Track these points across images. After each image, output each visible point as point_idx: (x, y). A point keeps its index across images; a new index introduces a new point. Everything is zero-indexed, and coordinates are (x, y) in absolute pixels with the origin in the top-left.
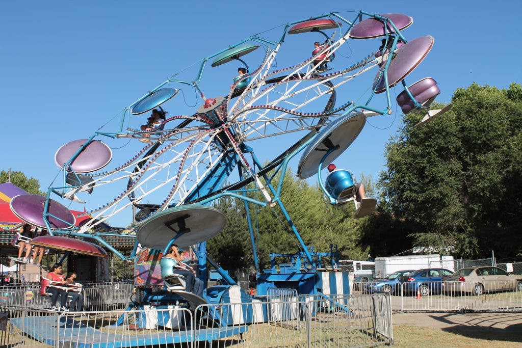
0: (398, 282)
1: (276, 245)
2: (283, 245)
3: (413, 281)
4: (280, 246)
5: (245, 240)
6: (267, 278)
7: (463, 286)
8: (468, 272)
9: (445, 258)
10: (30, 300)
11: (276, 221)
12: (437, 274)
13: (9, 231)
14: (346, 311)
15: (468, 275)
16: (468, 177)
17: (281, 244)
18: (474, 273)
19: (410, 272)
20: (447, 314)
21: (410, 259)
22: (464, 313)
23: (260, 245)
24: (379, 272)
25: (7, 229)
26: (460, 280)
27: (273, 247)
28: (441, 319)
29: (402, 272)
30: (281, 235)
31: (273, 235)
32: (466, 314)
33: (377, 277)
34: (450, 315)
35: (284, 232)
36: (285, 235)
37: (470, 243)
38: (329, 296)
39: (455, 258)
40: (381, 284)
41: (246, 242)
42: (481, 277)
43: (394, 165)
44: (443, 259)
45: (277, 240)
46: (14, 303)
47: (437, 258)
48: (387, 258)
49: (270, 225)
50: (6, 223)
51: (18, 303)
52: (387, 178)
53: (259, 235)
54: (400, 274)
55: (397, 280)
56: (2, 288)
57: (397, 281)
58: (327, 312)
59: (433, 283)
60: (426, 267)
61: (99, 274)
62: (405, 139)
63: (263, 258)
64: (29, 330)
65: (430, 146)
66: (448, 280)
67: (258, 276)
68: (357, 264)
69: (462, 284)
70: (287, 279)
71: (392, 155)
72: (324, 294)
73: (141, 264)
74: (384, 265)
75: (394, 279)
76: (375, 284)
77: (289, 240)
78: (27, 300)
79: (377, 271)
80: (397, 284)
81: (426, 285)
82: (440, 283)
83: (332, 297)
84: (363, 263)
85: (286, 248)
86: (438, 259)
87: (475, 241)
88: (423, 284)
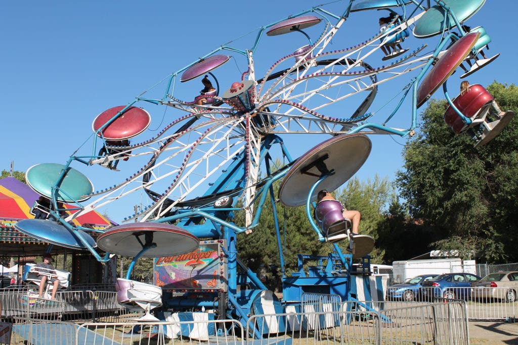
0: (421, 287)
1: (288, 247)
2: (296, 247)
3: (438, 285)
4: (293, 249)
5: (258, 242)
6: (294, 282)
7: (494, 292)
8: (500, 278)
9: (466, 262)
10: (33, 304)
11: (289, 221)
12: (462, 278)
13: (11, 228)
14: (385, 320)
15: (499, 280)
16: (490, 178)
17: (294, 246)
18: (506, 278)
19: (434, 276)
20: (494, 323)
21: (431, 263)
22: (513, 322)
23: (272, 246)
24: (398, 276)
25: (9, 226)
26: (492, 286)
27: (286, 250)
28: (491, 328)
29: (424, 277)
30: (294, 236)
31: (286, 236)
32: (515, 323)
33: (395, 281)
34: (499, 324)
35: (297, 233)
36: (298, 237)
37: (497, 248)
38: (364, 303)
39: (477, 262)
40: (403, 289)
41: (259, 243)
42: (514, 283)
43: (413, 166)
44: (464, 264)
45: (289, 241)
46: (16, 307)
47: (458, 262)
48: (406, 262)
49: (282, 226)
50: (8, 220)
51: (20, 307)
52: (405, 178)
53: (271, 236)
54: (421, 278)
55: (419, 284)
56: (3, 291)
57: (419, 286)
58: (362, 320)
59: (462, 289)
60: (448, 272)
61: (106, 275)
62: (424, 138)
63: (275, 260)
64: (34, 340)
65: (456, 145)
66: (478, 286)
67: (284, 280)
68: (374, 267)
69: (494, 289)
70: (316, 284)
71: (409, 155)
72: (359, 300)
73: (162, 265)
74: (403, 270)
75: (416, 284)
76: (397, 289)
77: (302, 242)
78: (30, 304)
79: (395, 275)
80: (420, 289)
81: (451, 290)
82: (470, 289)
83: (368, 304)
84: (380, 267)
85: (299, 250)
86: (460, 263)
87: (501, 246)
88: (448, 290)
